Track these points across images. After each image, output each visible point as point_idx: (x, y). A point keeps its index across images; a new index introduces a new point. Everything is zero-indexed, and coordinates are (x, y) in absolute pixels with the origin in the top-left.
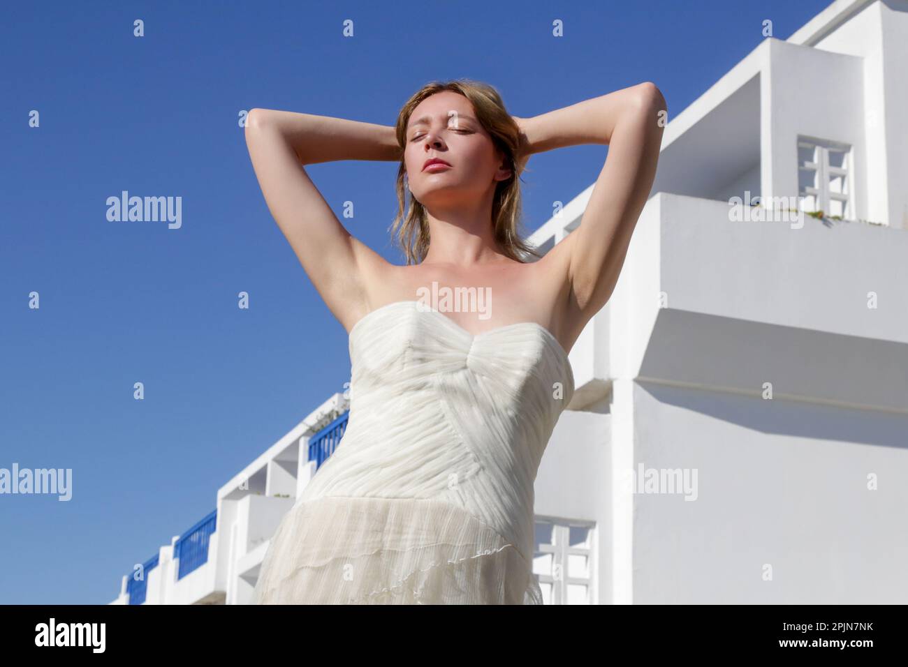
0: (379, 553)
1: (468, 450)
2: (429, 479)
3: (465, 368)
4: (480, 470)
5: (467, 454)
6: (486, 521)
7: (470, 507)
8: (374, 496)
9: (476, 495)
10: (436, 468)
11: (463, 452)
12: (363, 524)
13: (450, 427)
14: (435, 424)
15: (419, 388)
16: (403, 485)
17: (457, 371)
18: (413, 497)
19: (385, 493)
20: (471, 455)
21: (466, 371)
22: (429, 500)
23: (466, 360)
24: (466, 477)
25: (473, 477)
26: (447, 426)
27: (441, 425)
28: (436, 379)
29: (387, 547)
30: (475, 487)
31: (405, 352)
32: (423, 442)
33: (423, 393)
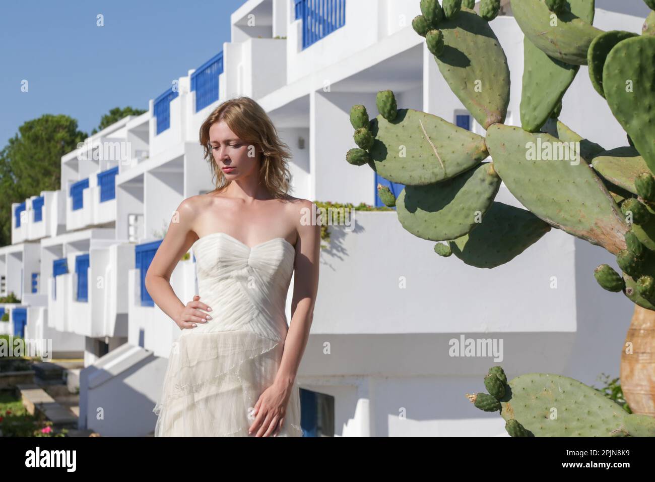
0: (217, 358)
1: (253, 304)
2: (236, 320)
3: (247, 266)
4: (259, 313)
5: (252, 306)
6: (265, 337)
7: (257, 331)
8: (212, 332)
9: (259, 325)
10: (239, 315)
11: (251, 306)
12: (209, 345)
13: (243, 295)
14: (236, 294)
15: (227, 278)
16: (225, 325)
17: (244, 268)
18: (230, 330)
19: (217, 330)
20: (254, 307)
21: (248, 268)
22: (238, 331)
23: (247, 262)
24: (254, 317)
25: (256, 317)
26: (242, 294)
27: (239, 294)
28: (234, 273)
29: (221, 354)
30: (258, 321)
31: (218, 263)
32: (232, 303)
33: (229, 280)
